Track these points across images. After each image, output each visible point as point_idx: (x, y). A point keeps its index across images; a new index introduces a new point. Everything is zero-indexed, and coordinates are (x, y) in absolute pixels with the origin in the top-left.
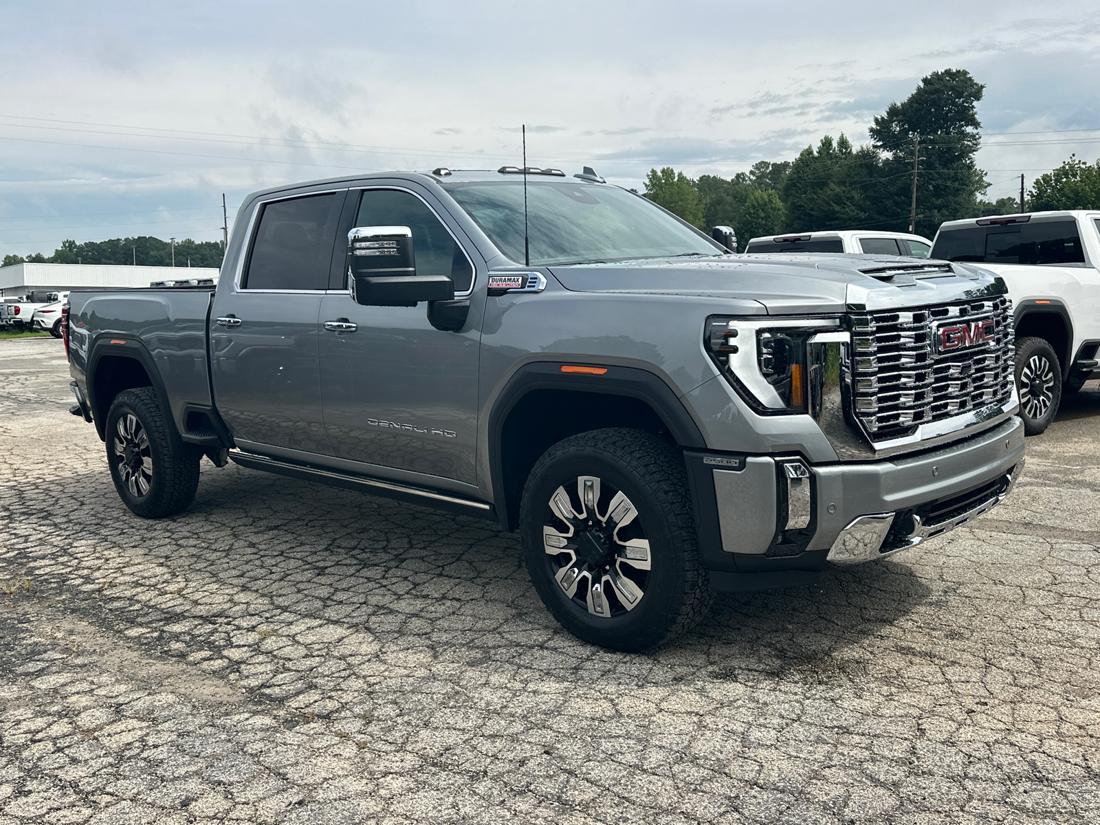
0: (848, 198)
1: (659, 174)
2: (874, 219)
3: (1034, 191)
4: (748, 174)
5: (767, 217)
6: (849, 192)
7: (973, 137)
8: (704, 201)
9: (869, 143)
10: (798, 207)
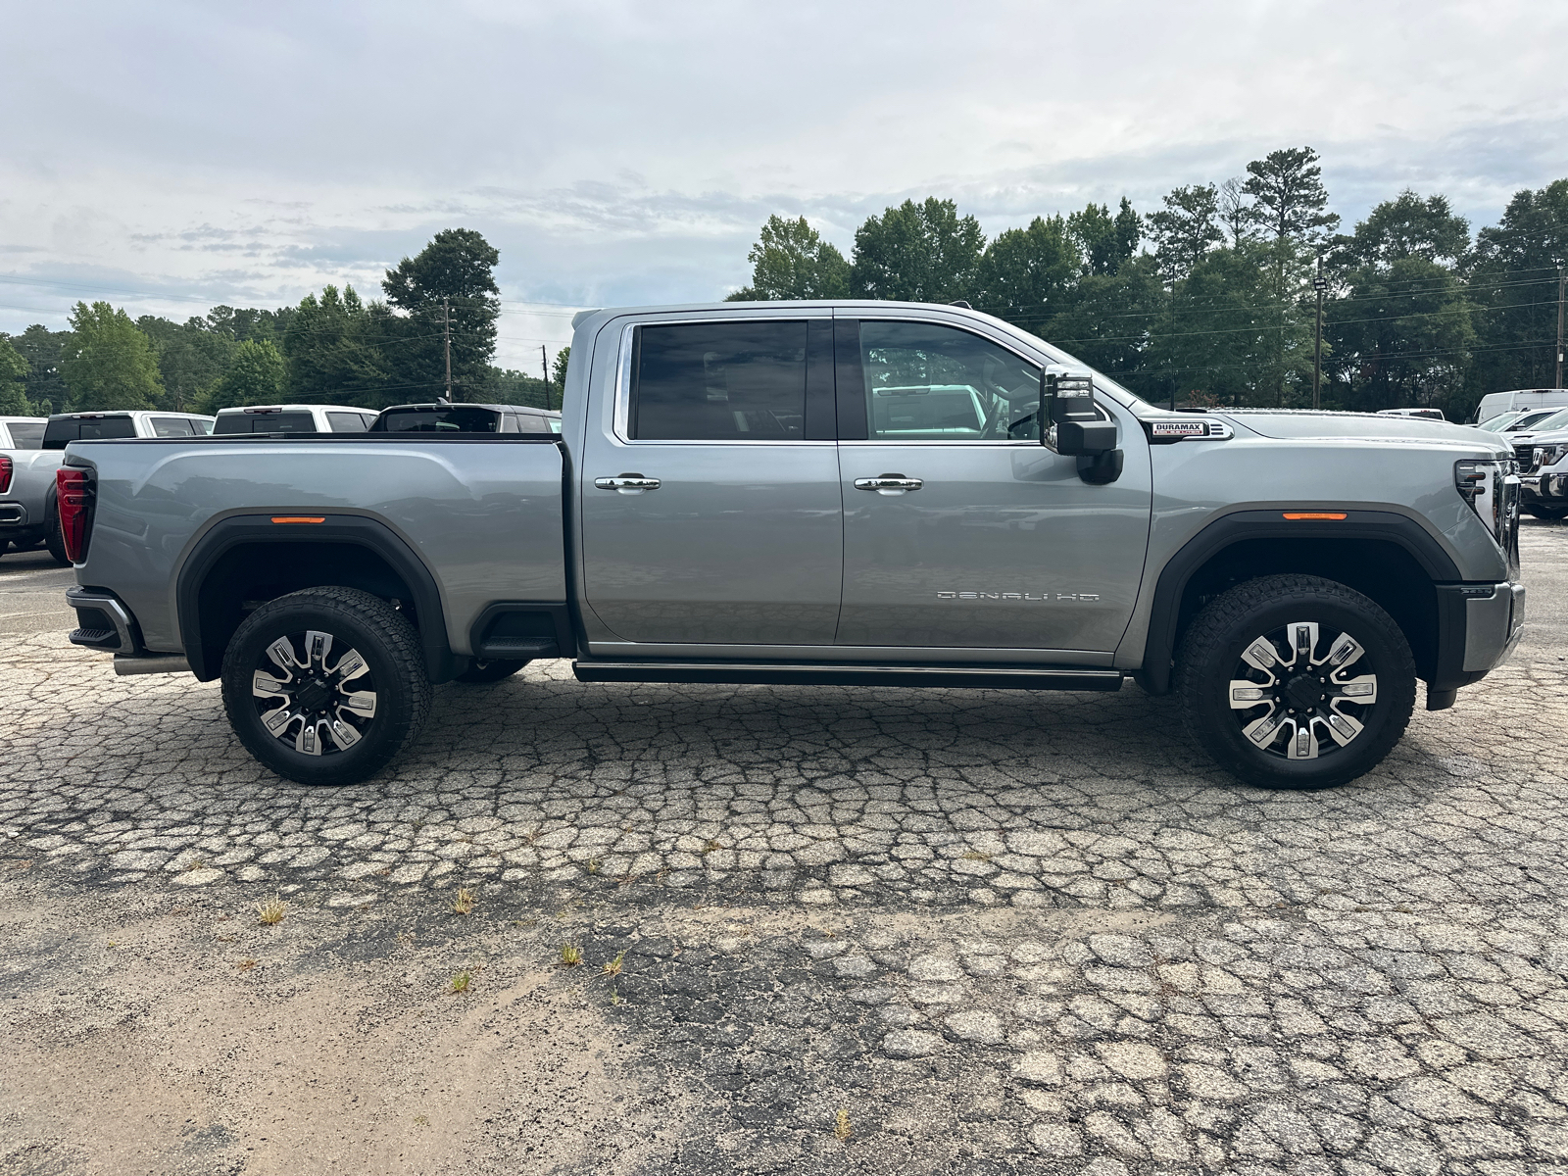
0: (366, 357)
1: (91, 309)
2: (397, 382)
3: (559, 363)
4: (205, 319)
5: (265, 372)
6: (366, 350)
7: (492, 302)
8: (157, 348)
9: (383, 298)
10: (306, 363)
